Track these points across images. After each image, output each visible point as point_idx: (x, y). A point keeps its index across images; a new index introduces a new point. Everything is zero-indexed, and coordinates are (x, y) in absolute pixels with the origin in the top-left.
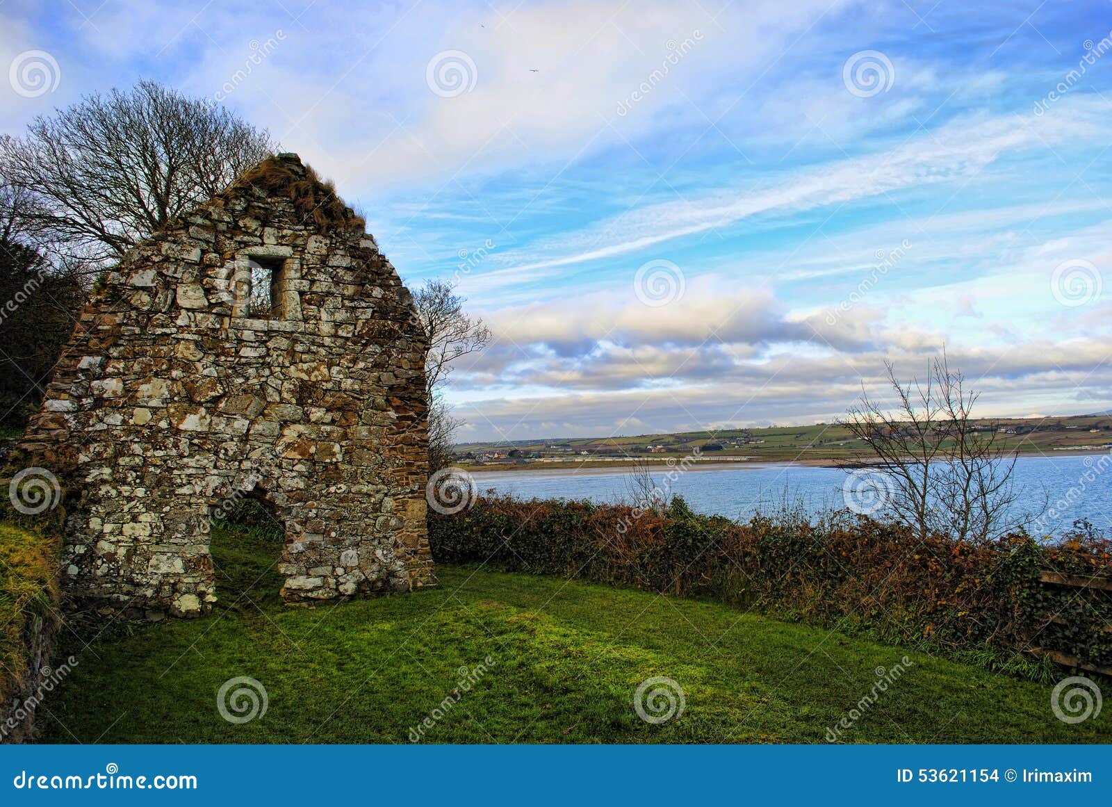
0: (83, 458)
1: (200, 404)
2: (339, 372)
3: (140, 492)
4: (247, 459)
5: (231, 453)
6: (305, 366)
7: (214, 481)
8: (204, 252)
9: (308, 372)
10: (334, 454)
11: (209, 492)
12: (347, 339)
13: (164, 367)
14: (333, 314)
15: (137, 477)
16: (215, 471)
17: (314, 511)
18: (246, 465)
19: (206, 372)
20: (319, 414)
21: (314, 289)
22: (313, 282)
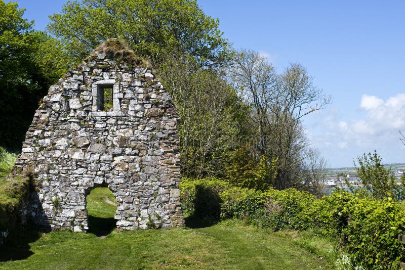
0: (36, 170)
1: (80, 148)
2: (137, 133)
3: (58, 184)
4: (99, 170)
5: (92, 168)
6: (123, 130)
7: (86, 180)
8: (79, 85)
9: (124, 133)
10: (136, 168)
11: (84, 184)
12: (140, 118)
13: (66, 133)
14: (134, 107)
15: (57, 178)
16: (87, 176)
17: (128, 193)
18: (99, 173)
19: (82, 135)
20: (129, 151)
21: (125, 97)
22: (125, 94)
